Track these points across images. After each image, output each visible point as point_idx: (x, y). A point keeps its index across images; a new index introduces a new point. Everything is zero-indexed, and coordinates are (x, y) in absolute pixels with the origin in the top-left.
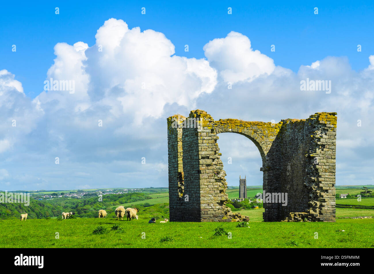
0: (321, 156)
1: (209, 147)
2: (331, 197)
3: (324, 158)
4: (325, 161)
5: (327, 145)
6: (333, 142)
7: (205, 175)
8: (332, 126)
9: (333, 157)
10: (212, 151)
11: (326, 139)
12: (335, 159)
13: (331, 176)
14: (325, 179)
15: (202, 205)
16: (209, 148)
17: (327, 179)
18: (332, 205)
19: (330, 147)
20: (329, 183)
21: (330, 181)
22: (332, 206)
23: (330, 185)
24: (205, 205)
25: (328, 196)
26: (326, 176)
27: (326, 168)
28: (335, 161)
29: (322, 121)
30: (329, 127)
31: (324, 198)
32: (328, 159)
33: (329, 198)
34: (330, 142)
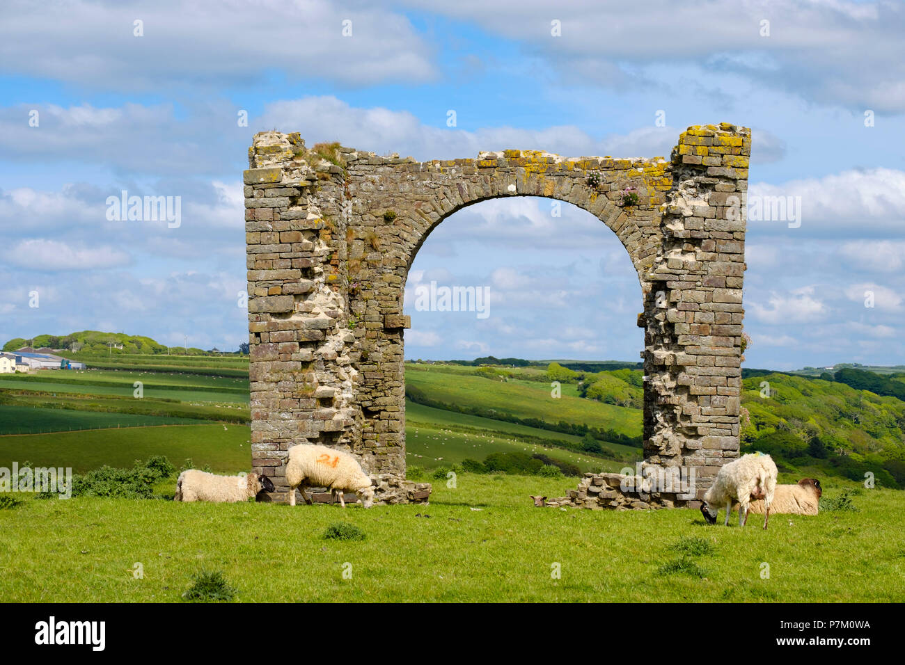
0: (685, 277)
1: (283, 255)
2: (719, 420)
3: (699, 283)
4: (700, 295)
5: (709, 238)
6: (732, 230)
7: (269, 346)
8: (729, 172)
9: (731, 281)
10: (292, 268)
11: (705, 218)
12: (738, 287)
13: (721, 349)
14: (700, 357)
15: (258, 445)
16: (281, 258)
17: (708, 360)
18: (724, 447)
19: (722, 248)
20: (714, 371)
21: (720, 364)
22: (724, 450)
23: (718, 378)
24: (266, 446)
25: (708, 419)
26: (704, 349)
27: (704, 320)
28: (738, 294)
29: (692, 157)
30: (720, 177)
31: (694, 424)
32: (711, 289)
33: (715, 425)
34: (722, 229)
